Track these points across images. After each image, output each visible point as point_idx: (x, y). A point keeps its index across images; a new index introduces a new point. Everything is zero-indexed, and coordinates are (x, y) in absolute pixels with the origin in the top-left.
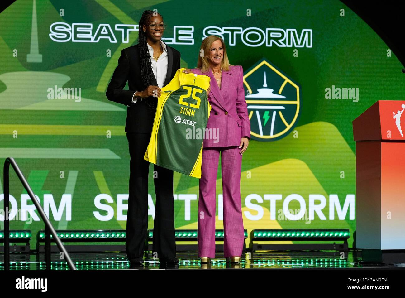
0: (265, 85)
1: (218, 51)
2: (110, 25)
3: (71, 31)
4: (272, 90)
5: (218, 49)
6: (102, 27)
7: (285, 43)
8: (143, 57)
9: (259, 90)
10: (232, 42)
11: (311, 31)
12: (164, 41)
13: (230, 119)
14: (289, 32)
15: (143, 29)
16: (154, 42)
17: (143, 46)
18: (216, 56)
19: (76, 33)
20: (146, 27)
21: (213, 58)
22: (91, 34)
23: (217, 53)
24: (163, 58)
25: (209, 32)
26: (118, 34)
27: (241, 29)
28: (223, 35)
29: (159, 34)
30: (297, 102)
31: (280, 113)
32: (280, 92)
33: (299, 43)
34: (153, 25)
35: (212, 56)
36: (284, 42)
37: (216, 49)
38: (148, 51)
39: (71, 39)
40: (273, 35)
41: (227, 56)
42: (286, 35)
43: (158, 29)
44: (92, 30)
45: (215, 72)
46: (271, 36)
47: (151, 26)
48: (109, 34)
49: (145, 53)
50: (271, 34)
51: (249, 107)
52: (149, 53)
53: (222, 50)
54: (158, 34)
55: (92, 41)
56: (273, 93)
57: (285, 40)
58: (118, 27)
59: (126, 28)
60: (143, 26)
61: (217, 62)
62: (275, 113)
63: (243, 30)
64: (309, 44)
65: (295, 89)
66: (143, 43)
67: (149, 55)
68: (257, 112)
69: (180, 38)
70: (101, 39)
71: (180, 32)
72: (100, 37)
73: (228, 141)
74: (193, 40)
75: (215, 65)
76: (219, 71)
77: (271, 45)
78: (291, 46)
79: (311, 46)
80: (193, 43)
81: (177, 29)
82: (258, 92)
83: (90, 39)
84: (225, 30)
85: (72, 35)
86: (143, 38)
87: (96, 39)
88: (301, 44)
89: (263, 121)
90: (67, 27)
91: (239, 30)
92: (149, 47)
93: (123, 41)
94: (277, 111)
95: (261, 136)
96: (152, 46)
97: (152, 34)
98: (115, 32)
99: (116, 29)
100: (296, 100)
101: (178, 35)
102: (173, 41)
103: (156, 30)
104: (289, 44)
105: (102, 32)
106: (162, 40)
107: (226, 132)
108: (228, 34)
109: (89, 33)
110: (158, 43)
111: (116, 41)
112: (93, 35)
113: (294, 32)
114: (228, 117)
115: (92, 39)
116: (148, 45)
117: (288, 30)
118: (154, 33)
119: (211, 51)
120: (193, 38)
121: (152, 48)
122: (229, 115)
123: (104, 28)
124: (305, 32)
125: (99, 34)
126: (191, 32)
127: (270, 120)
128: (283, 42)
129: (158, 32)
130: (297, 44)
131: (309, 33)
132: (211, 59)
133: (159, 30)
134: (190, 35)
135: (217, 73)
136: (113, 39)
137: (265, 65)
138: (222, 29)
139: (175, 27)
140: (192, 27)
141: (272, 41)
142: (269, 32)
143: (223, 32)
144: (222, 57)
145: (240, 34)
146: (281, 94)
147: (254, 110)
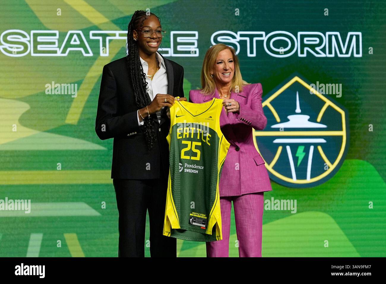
0: (298, 110)
1: (227, 64)
2: (83, 32)
3: (30, 41)
4: (308, 117)
5: (226, 61)
6: (72, 35)
7: (325, 53)
8: (135, 75)
9: (289, 117)
10: (252, 52)
11: (360, 34)
12: (161, 53)
13: (244, 156)
14: (330, 37)
15: (133, 35)
16: (149, 54)
17: (134, 60)
18: (224, 71)
19: (36, 43)
20: (138, 34)
21: (220, 74)
22: (57, 45)
23: (225, 67)
24: (161, 75)
25: (219, 39)
26: (95, 45)
27: (263, 33)
28: (238, 42)
29: (156, 43)
30: (343, 133)
31: (320, 148)
32: (319, 119)
33: (344, 51)
34: (148, 31)
35: (218, 71)
36: (324, 50)
37: (224, 62)
38: (142, 67)
39: (30, 53)
40: (307, 41)
41: (239, 71)
42: (326, 40)
43: (155, 36)
44: (59, 40)
45: (222, 93)
46: (306, 42)
47: (145, 31)
48: (82, 45)
49: (138, 70)
50: (305, 39)
51: (277, 141)
52: (142, 69)
53: (233, 63)
54: (154, 44)
55: (59, 54)
56: (309, 120)
57: (325, 47)
58: (94, 35)
59: (104, 36)
60: (134, 31)
61: (226, 80)
62: (312, 148)
63: (266, 35)
64: (358, 53)
65: (340, 115)
66: (135, 56)
67: (142, 72)
68: (288, 148)
69: (179, 48)
70: (70, 51)
71: (179, 40)
72: (69, 49)
73: (242, 187)
74: (197, 50)
75: (224, 84)
76: (228, 92)
77: (305, 55)
78: (333, 55)
79: (360, 55)
80: (197, 55)
81: (174, 35)
82: (288, 120)
83: (55, 52)
84: (241, 36)
85: (31, 47)
86: (133, 49)
87: (64, 52)
88: (347, 53)
89: (295, 159)
90: (24, 36)
91: (261, 36)
92: (142, 61)
93: (102, 54)
94: (316, 145)
95: (294, 180)
96: (146, 60)
97: (145, 43)
98: (89, 41)
99: (92, 37)
100: (341, 129)
101: (176, 44)
102: (170, 52)
103: (151, 38)
104: (330, 53)
105: (72, 43)
106: (159, 52)
107: (239, 175)
108: (246, 41)
109: (54, 43)
110: (154, 55)
111: (91, 54)
112: (59, 47)
113: (336, 36)
114: (241, 155)
115: (58, 52)
116: (141, 58)
117: (328, 33)
118: (148, 42)
119: (218, 65)
120: (197, 48)
121: (146, 63)
122: (242, 151)
123: (75, 37)
124: (351, 36)
125: (68, 45)
126: (194, 40)
127: (306, 158)
128: (321, 50)
129: (154, 41)
130: (341, 52)
131: (357, 37)
132: (218, 76)
133: (156, 38)
134: (193, 44)
135: (226, 96)
136: (87, 52)
137: (297, 82)
138: (236, 33)
139: (172, 33)
140: (196, 33)
141: (306, 49)
142: (303, 37)
143: (239, 38)
144: (232, 74)
145: (263, 41)
146: (320, 123)
147: (284, 145)
